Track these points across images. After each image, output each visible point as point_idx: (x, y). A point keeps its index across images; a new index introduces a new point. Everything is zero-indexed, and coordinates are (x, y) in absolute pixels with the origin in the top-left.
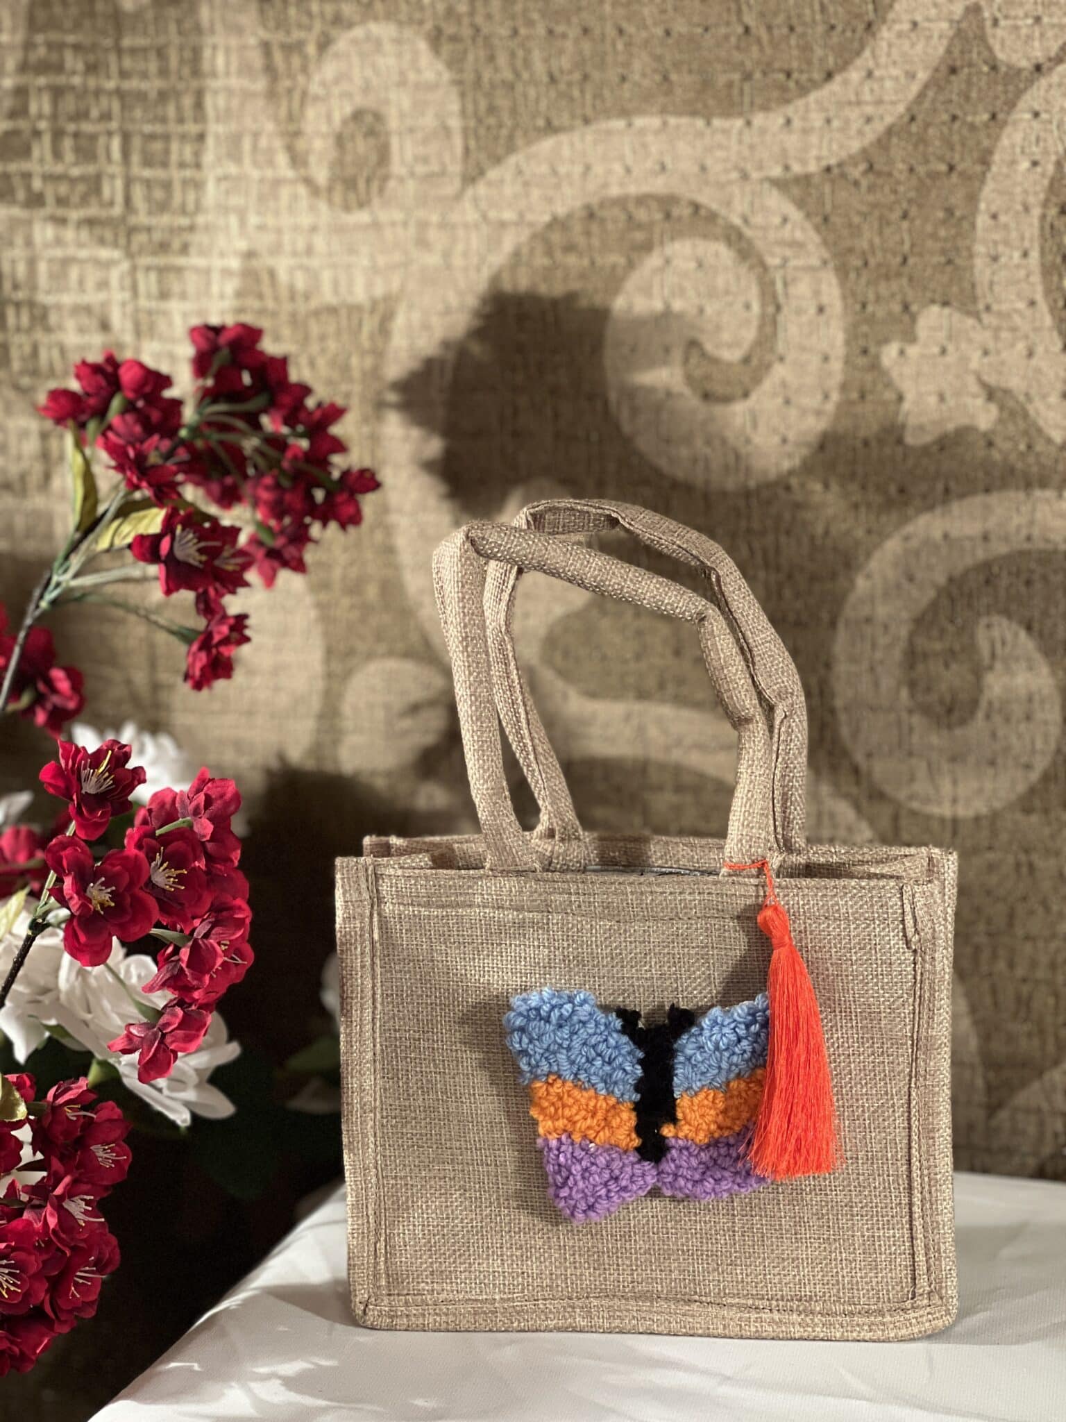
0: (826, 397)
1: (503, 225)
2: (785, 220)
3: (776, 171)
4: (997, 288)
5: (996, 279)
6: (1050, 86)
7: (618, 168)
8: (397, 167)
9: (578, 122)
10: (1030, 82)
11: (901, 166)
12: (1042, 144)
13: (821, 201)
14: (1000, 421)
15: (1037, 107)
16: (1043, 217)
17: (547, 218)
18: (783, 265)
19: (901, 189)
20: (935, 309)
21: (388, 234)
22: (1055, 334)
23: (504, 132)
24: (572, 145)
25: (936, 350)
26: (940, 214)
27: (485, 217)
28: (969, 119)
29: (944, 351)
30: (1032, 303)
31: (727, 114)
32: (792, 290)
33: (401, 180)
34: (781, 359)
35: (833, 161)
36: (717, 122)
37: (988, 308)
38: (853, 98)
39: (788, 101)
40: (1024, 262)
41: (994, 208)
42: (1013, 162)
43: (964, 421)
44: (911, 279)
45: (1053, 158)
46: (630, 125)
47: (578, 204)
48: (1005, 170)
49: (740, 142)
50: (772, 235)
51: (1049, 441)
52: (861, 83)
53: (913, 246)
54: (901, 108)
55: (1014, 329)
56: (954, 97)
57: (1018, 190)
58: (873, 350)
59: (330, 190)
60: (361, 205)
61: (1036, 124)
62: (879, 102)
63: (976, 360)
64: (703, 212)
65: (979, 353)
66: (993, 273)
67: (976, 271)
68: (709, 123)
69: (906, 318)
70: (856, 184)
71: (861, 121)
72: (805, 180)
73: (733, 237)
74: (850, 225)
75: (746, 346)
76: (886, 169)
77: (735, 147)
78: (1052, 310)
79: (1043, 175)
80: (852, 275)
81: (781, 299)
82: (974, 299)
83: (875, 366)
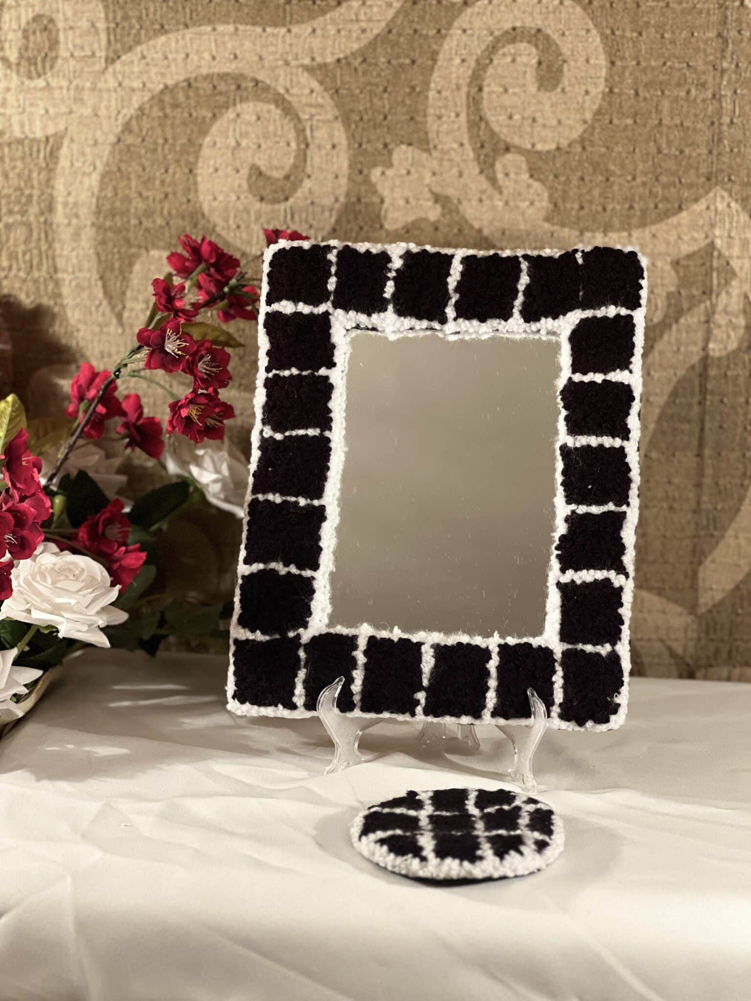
0: (337, 200)
1: (133, 90)
2: (312, 91)
3: (307, 61)
4: (441, 135)
5: (440, 129)
6: (472, 14)
7: (207, 56)
8: (63, 53)
9: (181, 27)
10: (461, 11)
11: (383, 60)
12: (467, 50)
13: (334, 79)
14: (443, 215)
15: (465, 26)
16: (468, 94)
17: (161, 86)
18: (311, 119)
19: (383, 74)
20: (404, 147)
21: (57, 94)
22: (475, 163)
23: (134, 31)
24: (177, 41)
25: (404, 172)
26: (407, 90)
27: (120, 84)
28: (424, 32)
29: (409, 173)
30: (462, 145)
31: (275, 25)
32: (317, 134)
33: (65, 60)
34: (309, 177)
35: (341, 56)
36: (269, 30)
37: (435, 147)
38: (354, 18)
39: (314, 18)
40: (457, 120)
41: (439, 87)
42: (451, 59)
43: (422, 215)
44: (389, 129)
45: (475, 57)
46: (214, 29)
47: (182, 78)
48: (445, 64)
49: (284, 42)
50: (304, 100)
51: (472, 227)
52: (359, 9)
53: (390, 109)
54: (383, 24)
55: (451, 160)
56: (416, 19)
57: (454, 76)
58: (365, 172)
59: (18, 64)
60: (39, 76)
61: (464, 37)
62: (370, 20)
63: (428, 178)
64: (260, 85)
65: (430, 174)
66: (439, 126)
67: (428, 124)
68: (264, 30)
69: (385, 152)
70: (356, 70)
71: (359, 31)
72: (323, 66)
73: (280, 102)
74: (352, 95)
75: (287, 169)
76: (373, 61)
77: (280, 46)
78: (474, 149)
79: (468, 68)
80: (353, 126)
81: (309, 140)
82: (427, 142)
83: (367, 181)
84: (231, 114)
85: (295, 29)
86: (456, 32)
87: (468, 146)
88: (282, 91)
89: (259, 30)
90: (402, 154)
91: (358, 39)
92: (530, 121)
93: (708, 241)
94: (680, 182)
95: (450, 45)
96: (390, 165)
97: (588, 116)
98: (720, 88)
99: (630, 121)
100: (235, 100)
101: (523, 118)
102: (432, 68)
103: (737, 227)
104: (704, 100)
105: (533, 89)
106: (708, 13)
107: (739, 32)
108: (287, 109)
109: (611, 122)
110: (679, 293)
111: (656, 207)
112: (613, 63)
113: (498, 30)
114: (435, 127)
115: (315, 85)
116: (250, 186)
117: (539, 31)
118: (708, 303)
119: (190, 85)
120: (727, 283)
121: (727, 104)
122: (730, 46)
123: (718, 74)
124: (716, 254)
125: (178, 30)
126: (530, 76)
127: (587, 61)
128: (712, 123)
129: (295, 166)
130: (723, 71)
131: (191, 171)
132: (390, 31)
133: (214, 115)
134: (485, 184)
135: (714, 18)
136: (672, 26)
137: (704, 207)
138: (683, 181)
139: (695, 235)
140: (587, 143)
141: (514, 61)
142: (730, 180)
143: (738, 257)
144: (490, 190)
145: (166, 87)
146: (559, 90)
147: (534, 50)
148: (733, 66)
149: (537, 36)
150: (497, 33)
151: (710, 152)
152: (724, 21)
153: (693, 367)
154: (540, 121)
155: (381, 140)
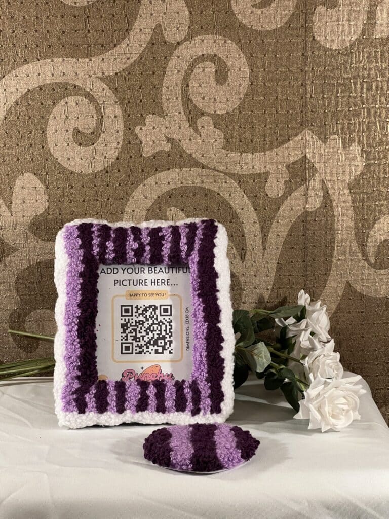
37: (167, 115)
84: (63, 102)
85: (93, 59)
86: (174, 57)
87: (183, 113)
88: (88, 90)
89: (75, 60)
90: (150, 119)
91: (125, 63)
92: (213, 100)
93: (303, 155)
94: (288, 127)
95: (172, 63)
96: (145, 125)
97: (242, 96)
98: (305, 80)
99: (262, 98)
100: (64, 95)
101: (210, 99)
102: (163, 75)
103: (316, 148)
104: (297, 87)
105: (214, 85)
106: (297, 44)
107: (313, 52)
108: (91, 99)
109: (253, 99)
110: (291, 181)
111: (277, 139)
112: (252, 70)
113: (195, 56)
114: (166, 105)
115: (105, 86)
116: (74, 138)
117: (215, 55)
118: (305, 185)
119: (41, 89)
120: (313, 175)
121: (309, 88)
122: (309, 59)
123: (304, 74)
124: (307, 161)
125: (34, 62)
126: (212, 78)
127: (240, 69)
128: (302, 98)
129: (97, 127)
130: (306, 72)
131: (43, 132)
132: (141, 59)
133: (54, 103)
134: (192, 132)
135: (300, 47)
136: (280, 51)
137: (300, 138)
138: (289, 126)
139: (296, 152)
140: (241, 110)
141: (204, 71)
142: (312, 125)
143: (317, 162)
144: (195, 134)
145: (29, 90)
146: (227, 84)
147: (213, 65)
148: (311, 69)
149: (214, 58)
150: (194, 58)
151: (302, 111)
152: (305, 47)
153: (299, 217)
154: (218, 100)
155: (139, 112)
